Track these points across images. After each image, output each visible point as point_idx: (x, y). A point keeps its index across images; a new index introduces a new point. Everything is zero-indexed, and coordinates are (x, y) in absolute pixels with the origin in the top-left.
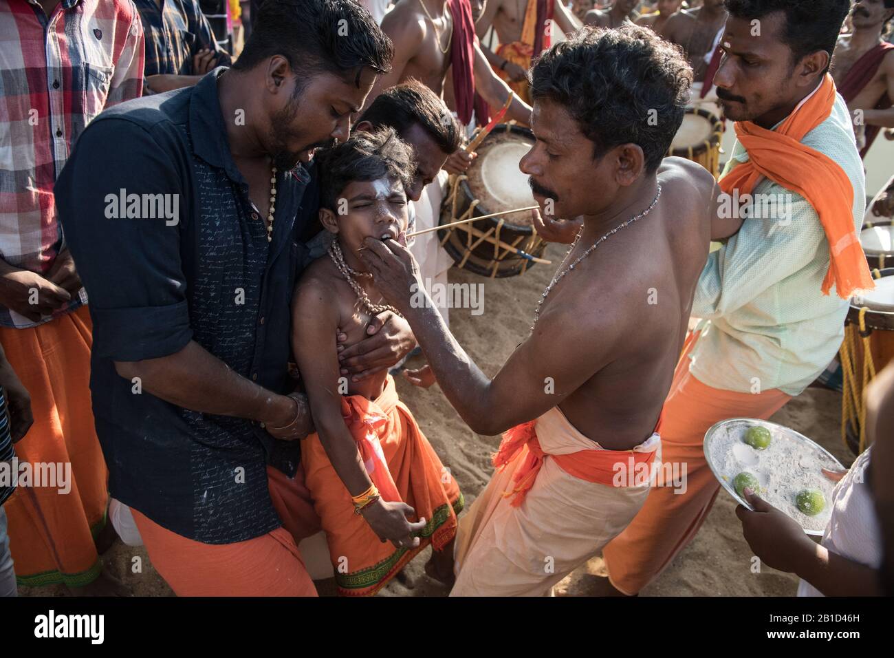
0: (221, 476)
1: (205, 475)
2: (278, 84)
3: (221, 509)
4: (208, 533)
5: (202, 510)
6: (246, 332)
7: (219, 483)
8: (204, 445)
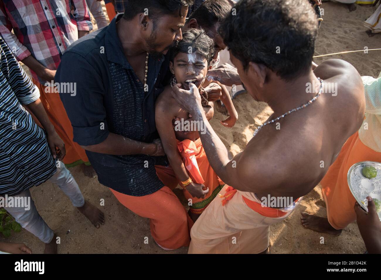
0: (137, 173)
1: (130, 174)
2: (145, 26)
3: (139, 184)
4: (136, 193)
5: (132, 186)
6: (138, 124)
7: (136, 176)
8: (127, 164)
